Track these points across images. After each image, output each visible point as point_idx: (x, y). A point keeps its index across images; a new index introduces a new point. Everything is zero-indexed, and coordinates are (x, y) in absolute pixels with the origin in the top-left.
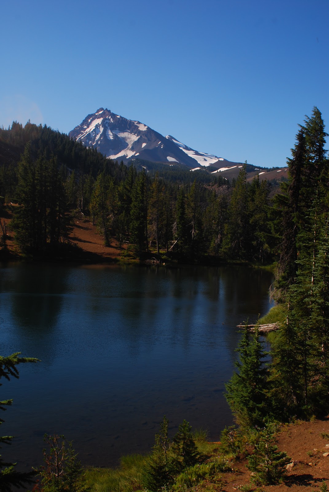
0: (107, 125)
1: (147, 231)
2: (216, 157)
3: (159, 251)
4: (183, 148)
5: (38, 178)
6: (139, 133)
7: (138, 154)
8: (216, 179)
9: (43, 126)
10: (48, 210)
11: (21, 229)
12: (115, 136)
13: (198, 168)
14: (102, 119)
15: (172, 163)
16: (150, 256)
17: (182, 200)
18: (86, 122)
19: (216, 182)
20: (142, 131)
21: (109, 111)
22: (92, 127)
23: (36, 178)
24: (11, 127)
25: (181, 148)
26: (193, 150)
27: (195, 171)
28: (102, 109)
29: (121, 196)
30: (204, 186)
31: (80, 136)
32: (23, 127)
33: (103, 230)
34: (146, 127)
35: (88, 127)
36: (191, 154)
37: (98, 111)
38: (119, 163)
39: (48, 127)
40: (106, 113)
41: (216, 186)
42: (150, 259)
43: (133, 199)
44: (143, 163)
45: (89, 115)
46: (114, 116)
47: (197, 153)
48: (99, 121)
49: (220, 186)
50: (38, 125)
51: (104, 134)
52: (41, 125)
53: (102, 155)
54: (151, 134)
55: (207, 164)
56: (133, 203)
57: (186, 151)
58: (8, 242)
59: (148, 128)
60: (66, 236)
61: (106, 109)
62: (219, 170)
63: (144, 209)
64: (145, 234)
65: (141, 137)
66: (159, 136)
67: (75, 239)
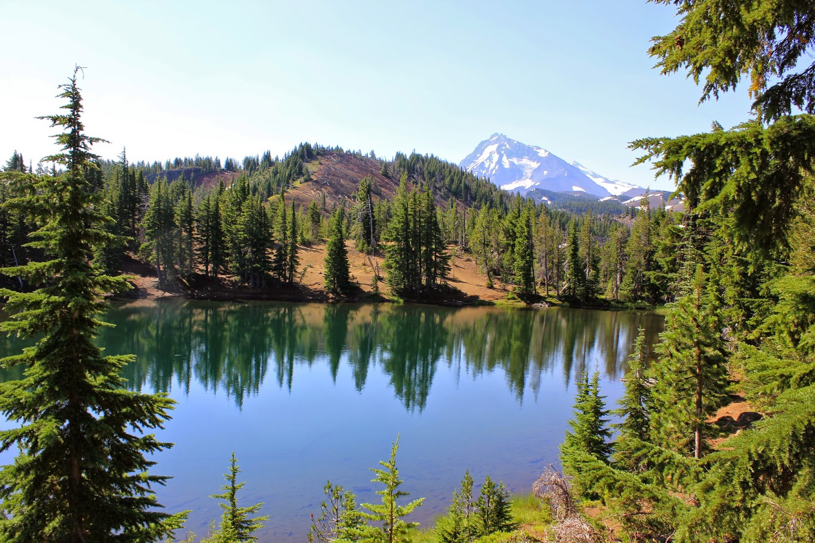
0: (502, 152)
1: (533, 270)
2: (629, 184)
3: (548, 293)
4: (591, 175)
5: (412, 213)
6: (539, 159)
7: (538, 184)
8: (628, 211)
9: (429, 156)
10: (424, 248)
11: (393, 269)
12: (512, 164)
13: (610, 198)
14: (496, 145)
15: (577, 192)
16: (539, 299)
17: (574, 235)
18: (480, 149)
19: (628, 213)
20: (542, 157)
21: (505, 136)
22: (486, 154)
23: (410, 213)
24: (394, 158)
25: (588, 175)
26: (603, 178)
27: (605, 201)
28: (496, 134)
29: (507, 232)
30: (614, 218)
31: (472, 165)
32: (408, 157)
33: (485, 270)
34: (547, 153)
35: (481, 154)
36: (599, 181)
37: (492, 137)
38: (515, 195)
39: (434, 157)
40: (500, 139)
41: (628, 218)
42: (539, 302)
43: (518, 235)
44: (544, 193)
45: (482, 142)
46: (510, 141)
47: (607, 181)
48: (493, 148)
49: (633, 218)
50: (424, 155)
51: (499, 162)
52: (427, 154)
53: (495, 186)
54: (552, 160)
55: (618, 193)
56: (517, 240)
57: (594, 180)
58: (379, 283)
59: (550, 154)
60: (443, 276)
61: (502, 134)
62: (632, 200)
63: (530, 247)
64: (531, 274)
65: (541, 164)
66: (561, 163)
67: (454, 280)
